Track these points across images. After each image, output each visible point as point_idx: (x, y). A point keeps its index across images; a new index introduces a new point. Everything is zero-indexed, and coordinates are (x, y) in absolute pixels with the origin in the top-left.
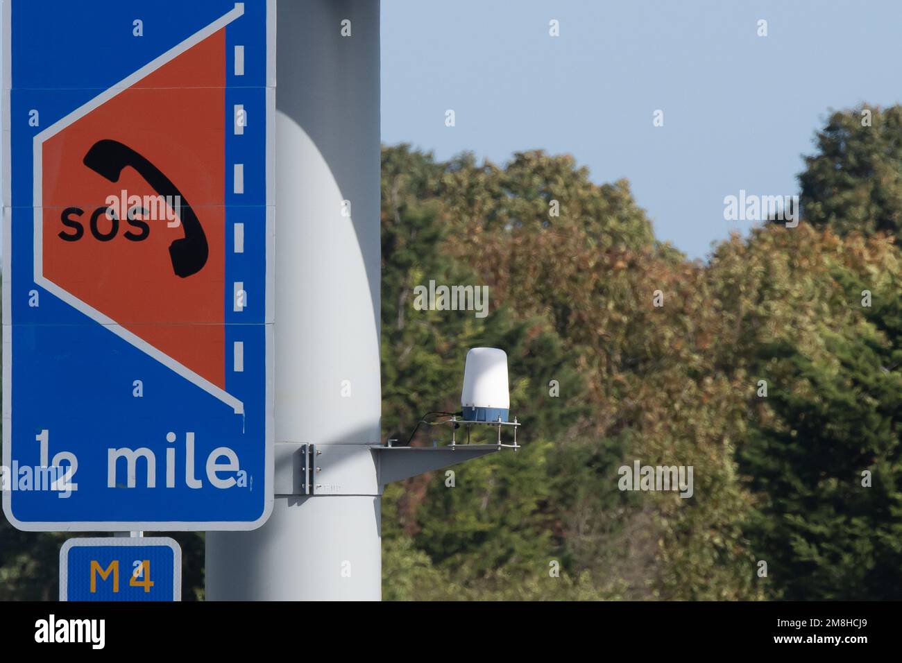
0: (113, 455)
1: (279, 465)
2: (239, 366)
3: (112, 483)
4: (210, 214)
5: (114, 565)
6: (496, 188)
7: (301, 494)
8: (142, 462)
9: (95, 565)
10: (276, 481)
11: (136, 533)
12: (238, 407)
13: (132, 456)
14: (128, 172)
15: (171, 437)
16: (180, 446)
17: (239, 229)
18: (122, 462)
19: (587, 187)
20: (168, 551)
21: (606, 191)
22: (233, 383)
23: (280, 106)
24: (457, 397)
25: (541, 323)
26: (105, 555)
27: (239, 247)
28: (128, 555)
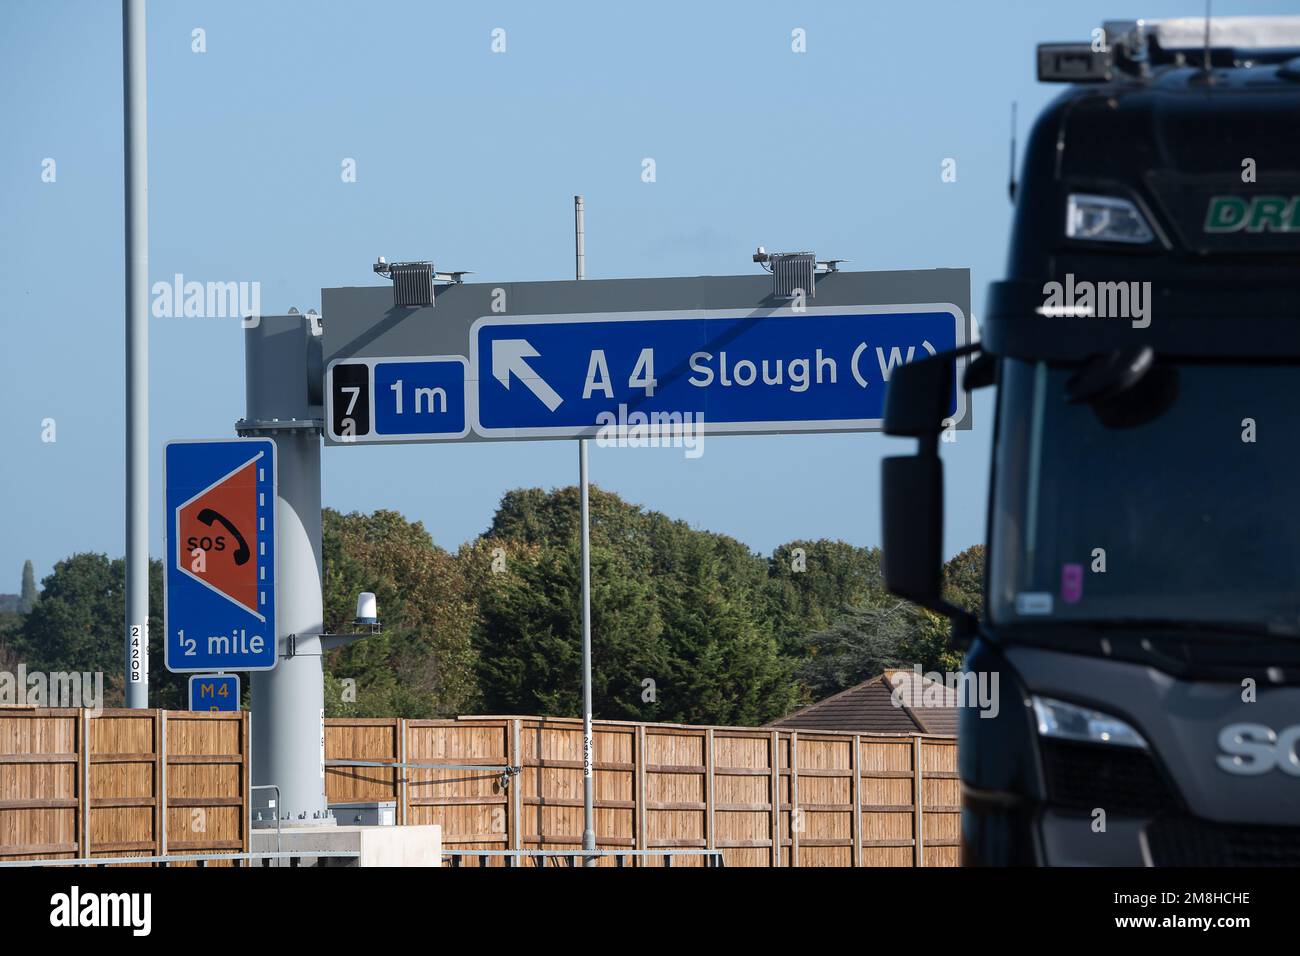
0: (211, 640)
1: (281, 643)
2: (263, 602)
3: (210, 652)
4: (250, 538)
5: (212, 686)
6: (368, 525)
7: (289, 655)
8: (223, 643)
9: (203, 686)
10: (279, 650)
11: (220, 672)
12: (263, 619)
13: (219, 640)
14: (216, 523)
15: (235, 632)
16: (239, 636)
17: (263, 545)
18: (214, 643)
19: (405, 524)
20: (234, 680)
21: (413, 525)
22: (261, 609)
23: (279, 494)
24: (354, 612)
26: (207, 682)
27: (263, 553)
28: (218, 682)
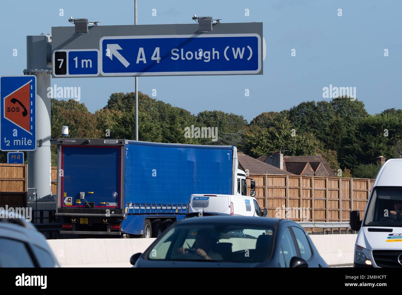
1: (37, 142)
2: (32, 129)
3: (14, 145)
4: (27, 108)
5: (15, 155)
6: (67, 104)
7: (40, 146)
8: (19, 142)
9: (12, 156)
10: (37, 144)
11: (18, 151)
12: (32, 134)
14: (16, 103)
16: (24, 139)
17: (32, 110)
18: (16, 142)
19: (79, 104)
20: (22, 154)
21: (81, 104)
22: (31, 131)
23: (37, 94)
24: (61, 132)
25: (73, 123)
26: (13, 154)
27: (32, 113)
28: (17, 154)
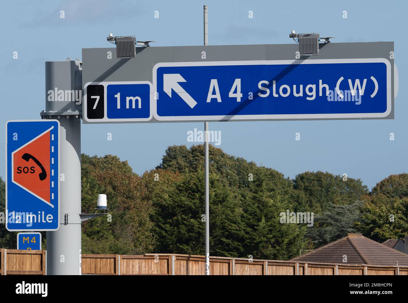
1: (61, 217)
2: (53, 198)
5: (28, 238)
6: (103, 163)
7: (65, 224)
9: (24, 238)
10: (60, 221)
11: (32, 231)
14: (31, 160)
17: (53, 171)
19: (119, 162)
20: (39, 235)
21: (123, 163)
23: (60, 147)
24: (96, 203)
25: (110, 189)
26: (26, 236)
28: (31, 236)
